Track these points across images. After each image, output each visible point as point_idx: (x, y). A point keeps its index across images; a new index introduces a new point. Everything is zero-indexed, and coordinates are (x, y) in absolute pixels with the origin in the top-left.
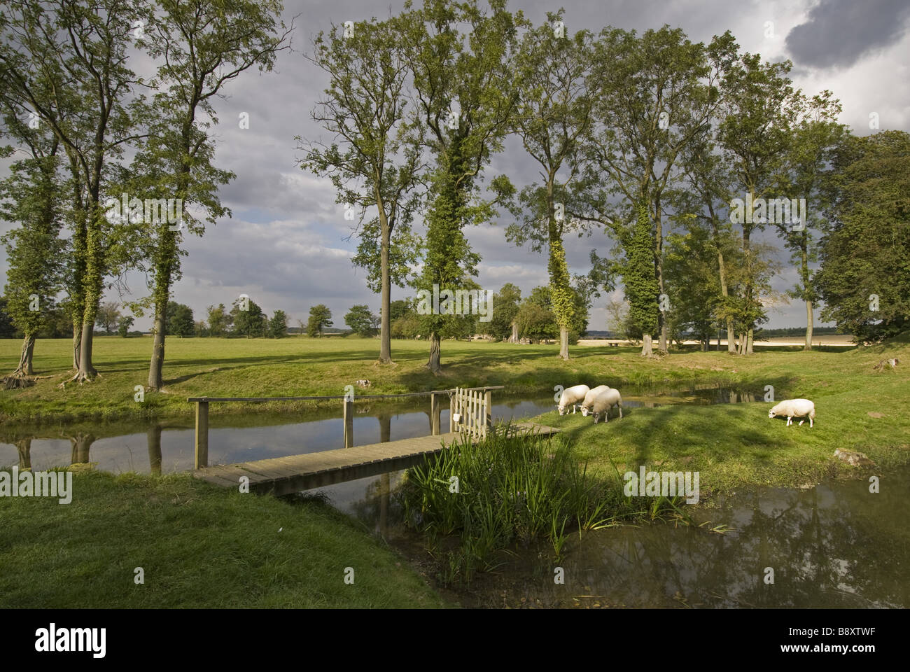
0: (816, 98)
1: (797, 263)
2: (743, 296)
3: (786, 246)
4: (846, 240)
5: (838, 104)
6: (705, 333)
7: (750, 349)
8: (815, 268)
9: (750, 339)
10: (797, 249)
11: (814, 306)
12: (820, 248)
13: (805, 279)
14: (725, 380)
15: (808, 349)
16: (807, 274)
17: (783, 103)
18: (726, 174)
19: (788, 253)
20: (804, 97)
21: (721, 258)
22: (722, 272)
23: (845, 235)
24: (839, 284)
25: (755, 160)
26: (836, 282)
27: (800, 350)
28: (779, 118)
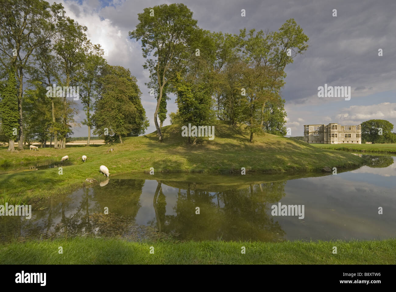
0: (96, 46)
1: (86, 111)
2: (62, 123)
3: (82, 103)
4: (103, 104)
5: (103, 51)
6: (43, 139)
7: (64, 146)
8: (92, 113)
9: (64, 142)
10: (86, 104)
11: (91, 128)
12: (95, 105)
13: (88, 117)
14: (51, 160)
15: (88, 146)
16: (89, 116)
17: (83, 43)
18: (57, 65)
19: (82, 105)
20: (91, 43)
21: (53, 104)
22: (53, 111)
23: (103, 102)
24: (100, 120)
25: (70, 63)
26: (100, 119)
27: (84, 146)
28: (81, 49)
